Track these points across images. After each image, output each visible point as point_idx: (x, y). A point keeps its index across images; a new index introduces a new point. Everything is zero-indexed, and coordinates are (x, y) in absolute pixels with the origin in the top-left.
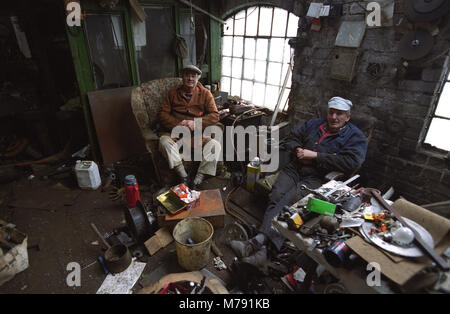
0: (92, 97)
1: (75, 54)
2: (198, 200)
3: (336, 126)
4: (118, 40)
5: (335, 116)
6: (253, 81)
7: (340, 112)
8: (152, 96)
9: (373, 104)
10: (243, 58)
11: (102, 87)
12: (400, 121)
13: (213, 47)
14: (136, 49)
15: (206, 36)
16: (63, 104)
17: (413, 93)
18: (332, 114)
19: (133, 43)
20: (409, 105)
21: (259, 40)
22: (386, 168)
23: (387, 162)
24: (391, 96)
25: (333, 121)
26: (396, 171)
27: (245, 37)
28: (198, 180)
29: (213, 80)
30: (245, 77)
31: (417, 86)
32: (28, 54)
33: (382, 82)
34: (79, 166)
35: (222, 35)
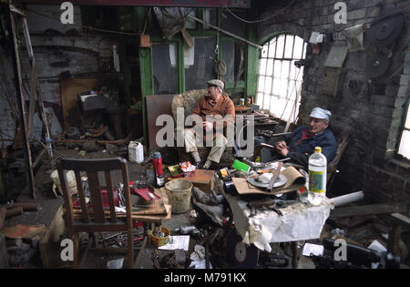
0: (148, 99)
1: (142, 69)
2: (193, 172)
3: (314, 131)
4: (173, 62)
5: (312, 123)
6: (278, 97)
7: (317, 120)
8: (189, 102)
9: (354, 116)
10: (272, 77)
11: (157, 93)
12: (370, 131)
13: (249, 67)
14: (185, 67)
15: (242, 59)
16: (133, 104)
17: (381, 106)
18: (311, 121)
19: (182, 63)
20: (377, 117)
21: (284, 61)
22: (365, 176)
23: (365, 169)
24: (365, 109)
25: (312, 127)
26: (371, 178)
27: (275, 59)
28: (207, 165)
29: (248, 94)
30: (274, 93)
31: (382, 100)
32: (118, 69)
33: (360, 96)
34: (132, 144)
35: (260, 57)
